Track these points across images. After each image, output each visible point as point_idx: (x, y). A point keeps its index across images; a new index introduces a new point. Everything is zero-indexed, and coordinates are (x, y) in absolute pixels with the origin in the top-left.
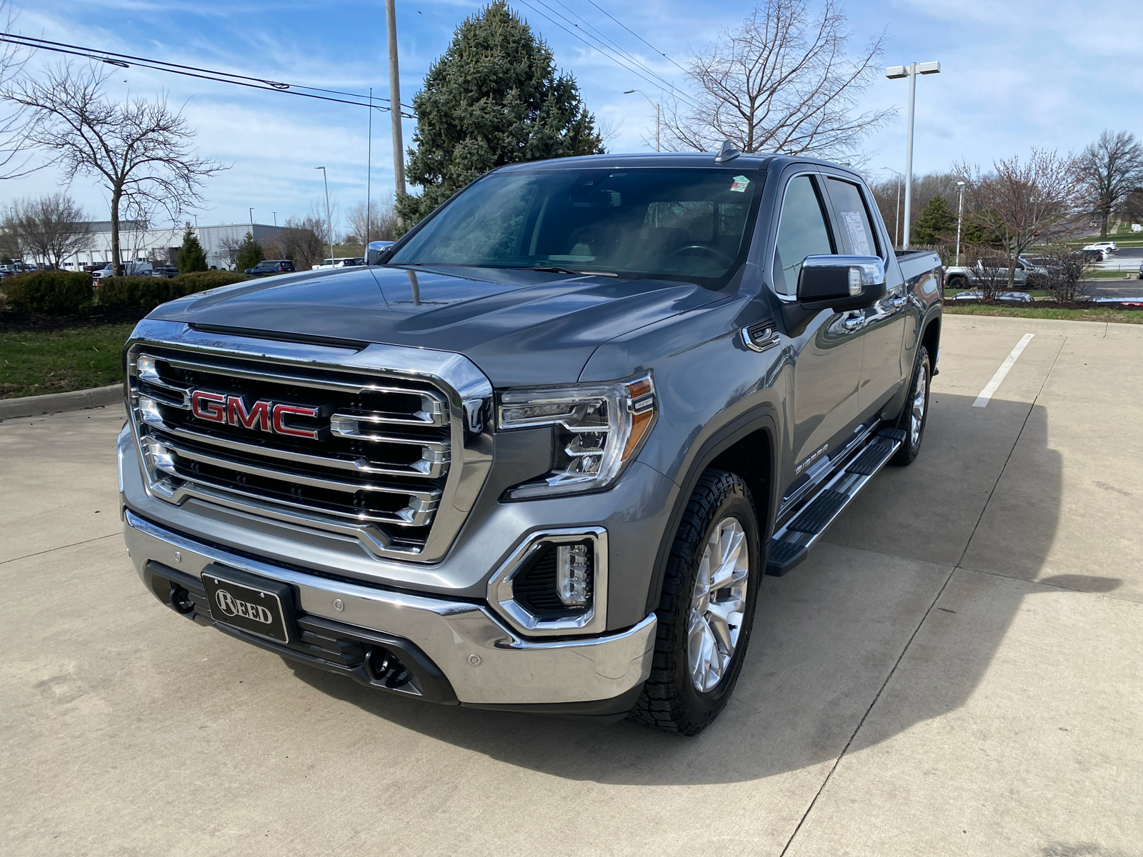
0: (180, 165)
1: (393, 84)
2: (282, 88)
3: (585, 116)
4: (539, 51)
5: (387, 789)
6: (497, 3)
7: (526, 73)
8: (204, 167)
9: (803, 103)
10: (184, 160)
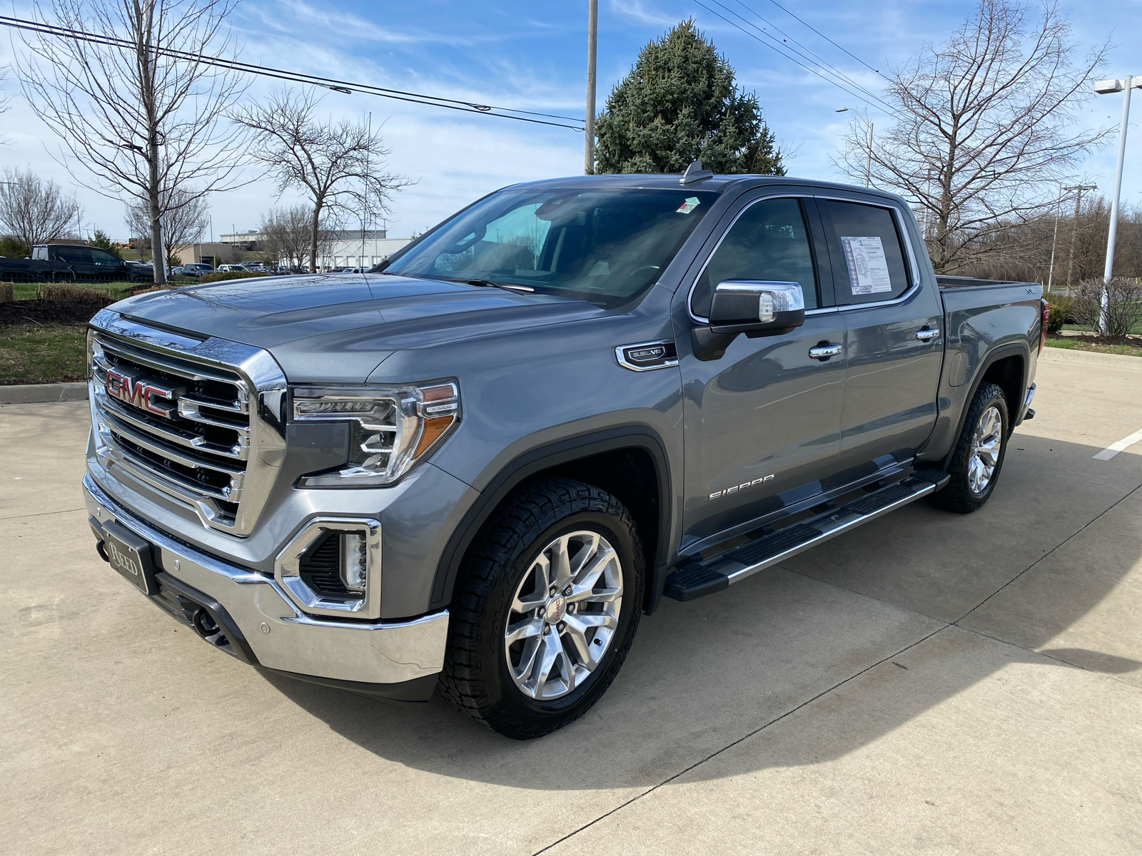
0: (374, 180)
1: (590, 105)
2: (483, 109)
3: (764, 135)
4: (721, 71)
5: (223, 737)
6: (684, 25)
7: (704, 92)
8: (394, 183)
9: (1017, 121)
10: (377, 175)
